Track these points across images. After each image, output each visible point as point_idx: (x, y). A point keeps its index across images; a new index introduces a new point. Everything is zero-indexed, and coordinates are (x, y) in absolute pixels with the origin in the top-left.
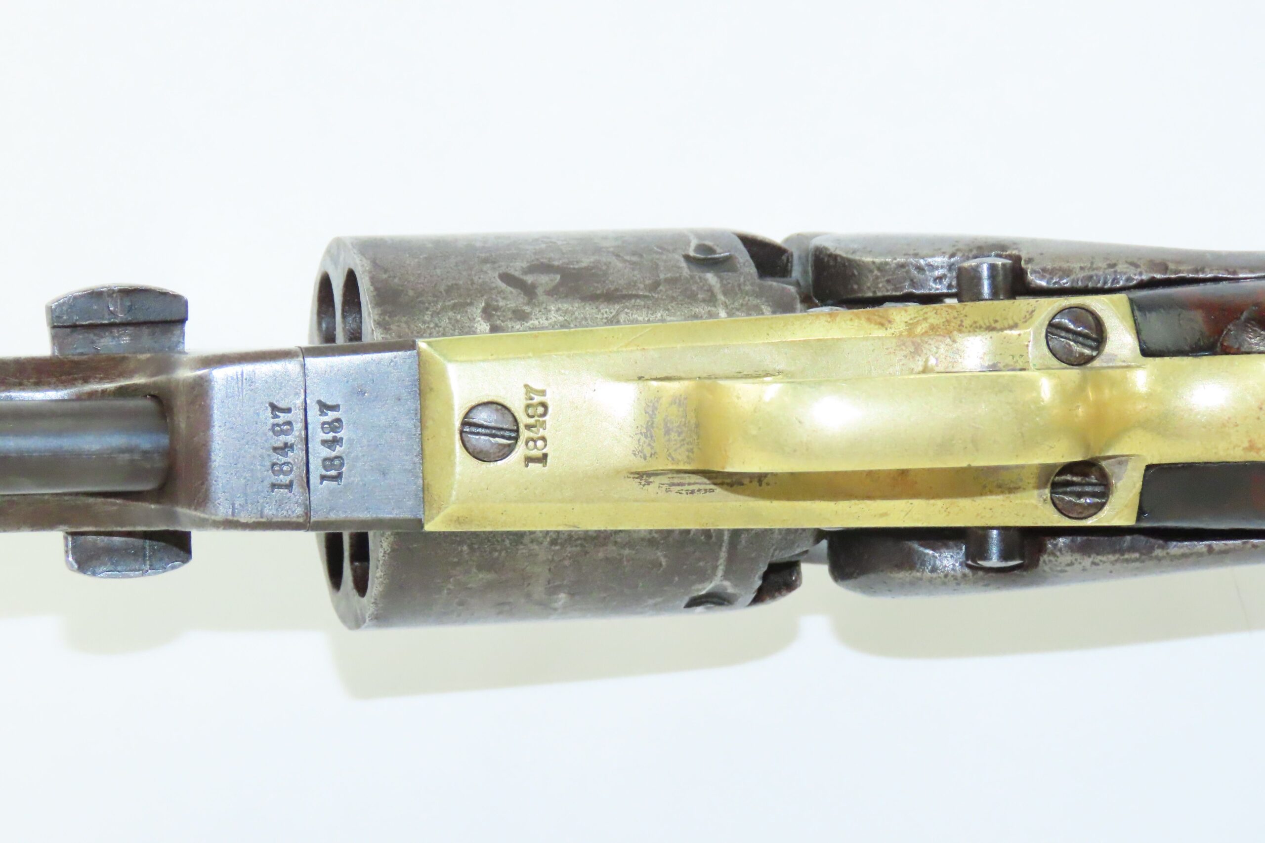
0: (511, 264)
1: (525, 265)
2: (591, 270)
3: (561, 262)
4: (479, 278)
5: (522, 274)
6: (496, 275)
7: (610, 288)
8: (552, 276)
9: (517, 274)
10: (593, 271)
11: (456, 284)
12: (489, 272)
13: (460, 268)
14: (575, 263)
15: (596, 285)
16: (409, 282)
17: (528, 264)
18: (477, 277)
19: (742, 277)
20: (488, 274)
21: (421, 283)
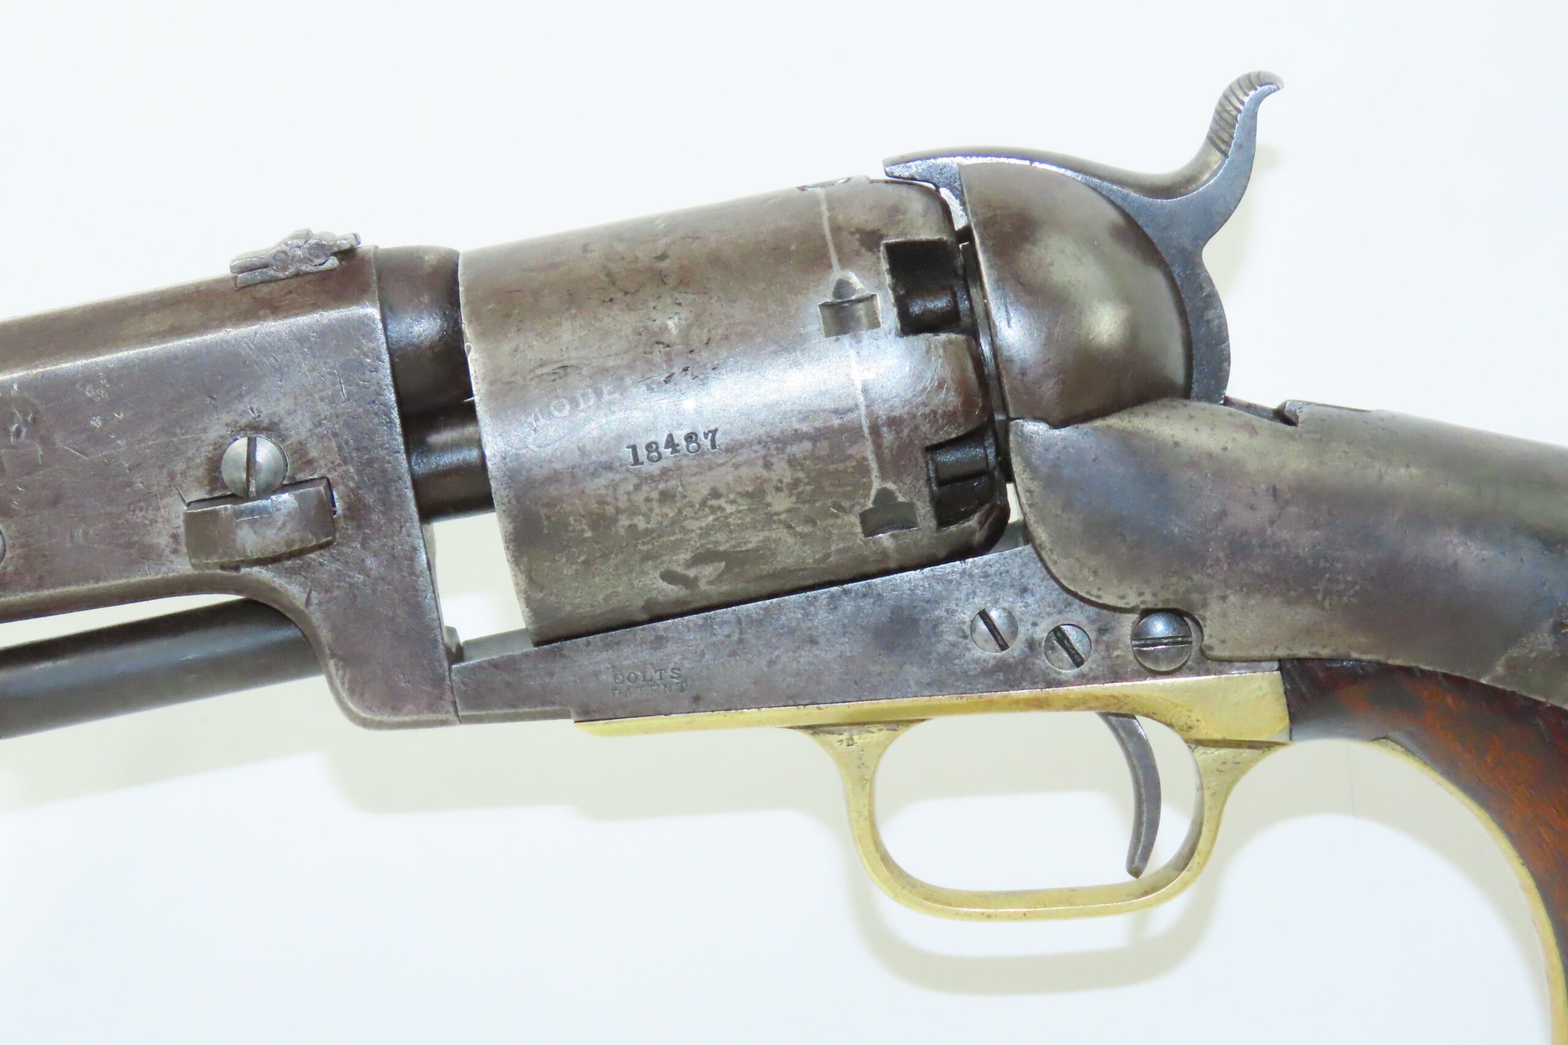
0: (674, 558)
1: (688, 556)
2: (758, 551)
3: (728, 545)
4: (640, 581)
5: (686, 569)
6: (657, 574)
7: (777, 568)
8: (717, 564)
9: (679, 569)
10: (761, 552)
11: (615, 592)
12: (650, 572)
13: (619, 571)
14: (743, 545)
15: (762, 567)
16: (566, 598)
17: (693, 554)
18: (637, 581)
19: (920, 533)
20: (649, 574)
21: (578, 597)
